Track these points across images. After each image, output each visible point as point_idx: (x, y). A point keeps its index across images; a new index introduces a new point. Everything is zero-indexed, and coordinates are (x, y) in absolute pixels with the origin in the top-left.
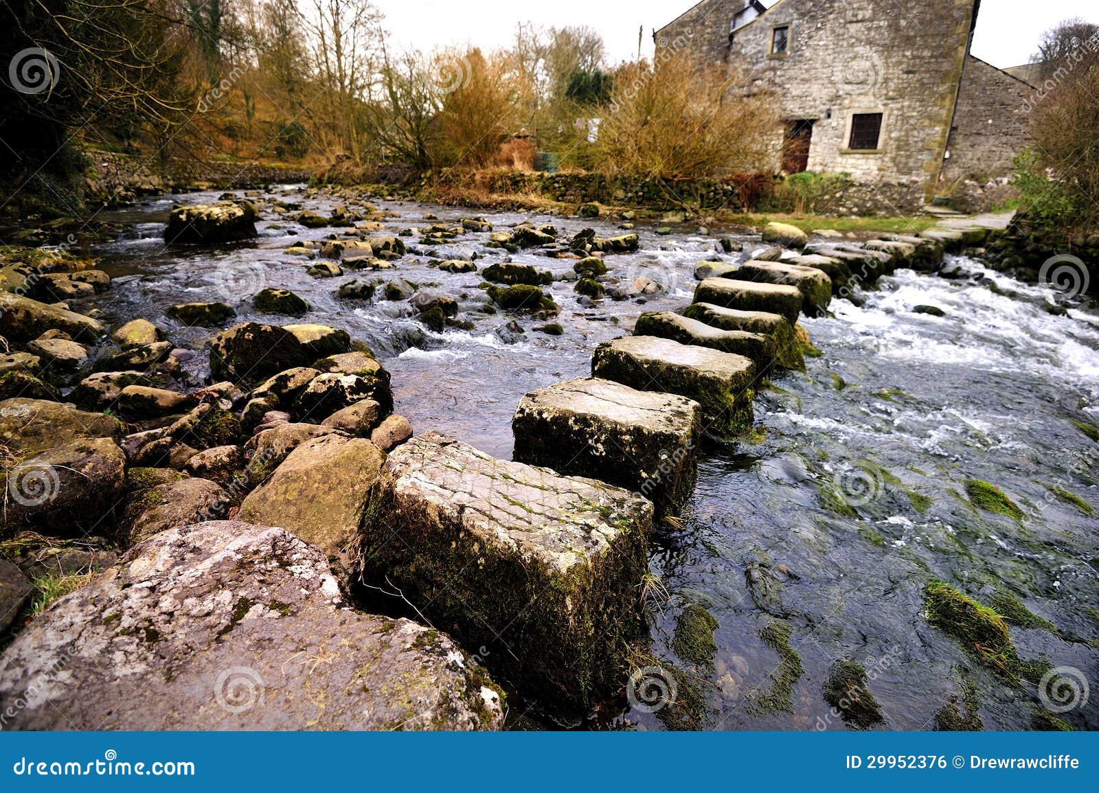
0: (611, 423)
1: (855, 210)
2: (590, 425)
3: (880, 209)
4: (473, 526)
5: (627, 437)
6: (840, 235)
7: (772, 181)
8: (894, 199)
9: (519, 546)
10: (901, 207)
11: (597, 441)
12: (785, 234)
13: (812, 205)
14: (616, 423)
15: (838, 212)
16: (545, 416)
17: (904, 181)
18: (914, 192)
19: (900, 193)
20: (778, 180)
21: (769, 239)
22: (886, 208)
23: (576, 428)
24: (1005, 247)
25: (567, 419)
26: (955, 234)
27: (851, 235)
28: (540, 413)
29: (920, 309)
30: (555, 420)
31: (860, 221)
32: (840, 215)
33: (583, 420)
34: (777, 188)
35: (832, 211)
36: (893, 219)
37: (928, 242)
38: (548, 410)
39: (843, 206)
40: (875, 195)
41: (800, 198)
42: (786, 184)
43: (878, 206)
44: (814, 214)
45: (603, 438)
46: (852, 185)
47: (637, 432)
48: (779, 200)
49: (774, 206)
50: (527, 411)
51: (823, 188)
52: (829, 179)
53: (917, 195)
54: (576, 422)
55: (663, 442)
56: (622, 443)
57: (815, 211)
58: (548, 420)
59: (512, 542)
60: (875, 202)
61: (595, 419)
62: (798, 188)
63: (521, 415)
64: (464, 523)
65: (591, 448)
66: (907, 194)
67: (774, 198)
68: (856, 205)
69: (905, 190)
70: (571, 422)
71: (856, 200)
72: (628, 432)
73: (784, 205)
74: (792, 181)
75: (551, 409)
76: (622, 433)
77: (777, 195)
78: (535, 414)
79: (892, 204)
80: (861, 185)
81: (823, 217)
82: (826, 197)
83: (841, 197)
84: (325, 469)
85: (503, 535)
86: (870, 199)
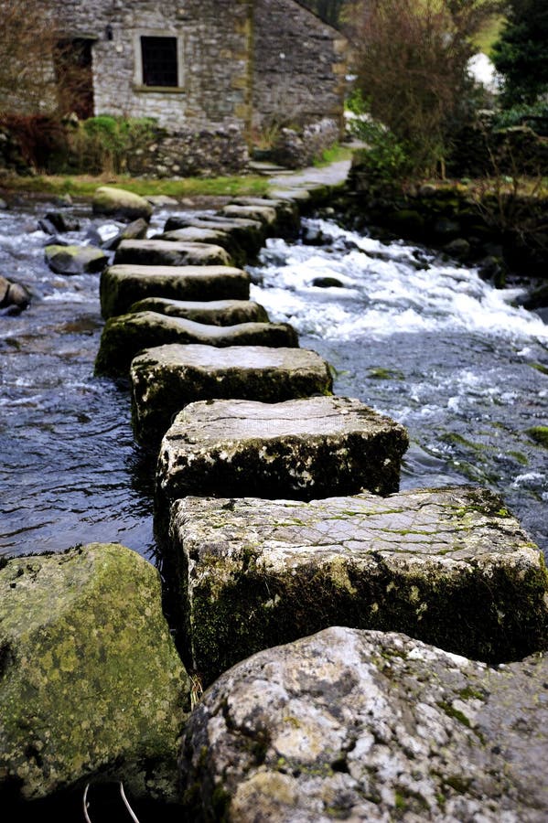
0: (316, 439)
1: (176, 168)
2: (289, 451)
3: (203, 167)
4: (406, 568)
5: (343, 451)
6: (174, 202)
7: (61, 126)
8: (217, 153)
9: (474, 564)
10: (226, 164)
11: (300, 470)
12: (125, 203)
13: (124, 163)
14: (324, 438)
15: (157, 171)
16: (223, 456)
17: (221, 129)
18: (235, 144)
19: (221, 146)
20: (69, 127)
21: (104, 210)
22: (210, 165)
23: (271, 460)
24: (349, 205)
25: (255, 452)
26: (302, 194)
27: (187, 201)
28: (215, 454)
29: (320, 283)
30: (238, 458)
31: (189, 183)
32: (161, 176)
33: (276, 447)
34: (72, 138)
35: (150, 171)
36: (221, 179)
37: (284, 205)
38: (226, 448)
39: (162, 163)
40: (195, 148)
41: (108, 154)
42: (83, 133)
43: (200, 163)
44: (128, 175)
45: (309, 461)
46: (167, 136)
47: (354, 440)
48: (77, 156)
49: (73, 165)
50: (191, 457)
51: (133, 140)
52: (137, 127)
53: (240, 148)
54: (269, 452)
55: (386, 443)
56: (336, 460)
57: (130, 171)
58: (229, 460)
59: (463, 565)
60: (197, 157)
61: (293, 440)
62: (101, 139)
63: (181, 467)
64: (393, 569)
65: (295, 480)
66: (229, 145)
67: (71, 153)
68: (176, 162)
69: (225, 141)
70: (262, 454)
71: (175, 155)
72: (344, 444)
73: (87, 163)
74: (90, 128)
75: (230, 444)
76: (335, 448)
77: (74, 148)
78: (208, 458)
79: (216, 160)
80: (176, 135)
81: (140, 179)
82: (139, 152)
83: (157, 151)
84: (91, 602)
85: (448, 562)
86: (191, 154)
